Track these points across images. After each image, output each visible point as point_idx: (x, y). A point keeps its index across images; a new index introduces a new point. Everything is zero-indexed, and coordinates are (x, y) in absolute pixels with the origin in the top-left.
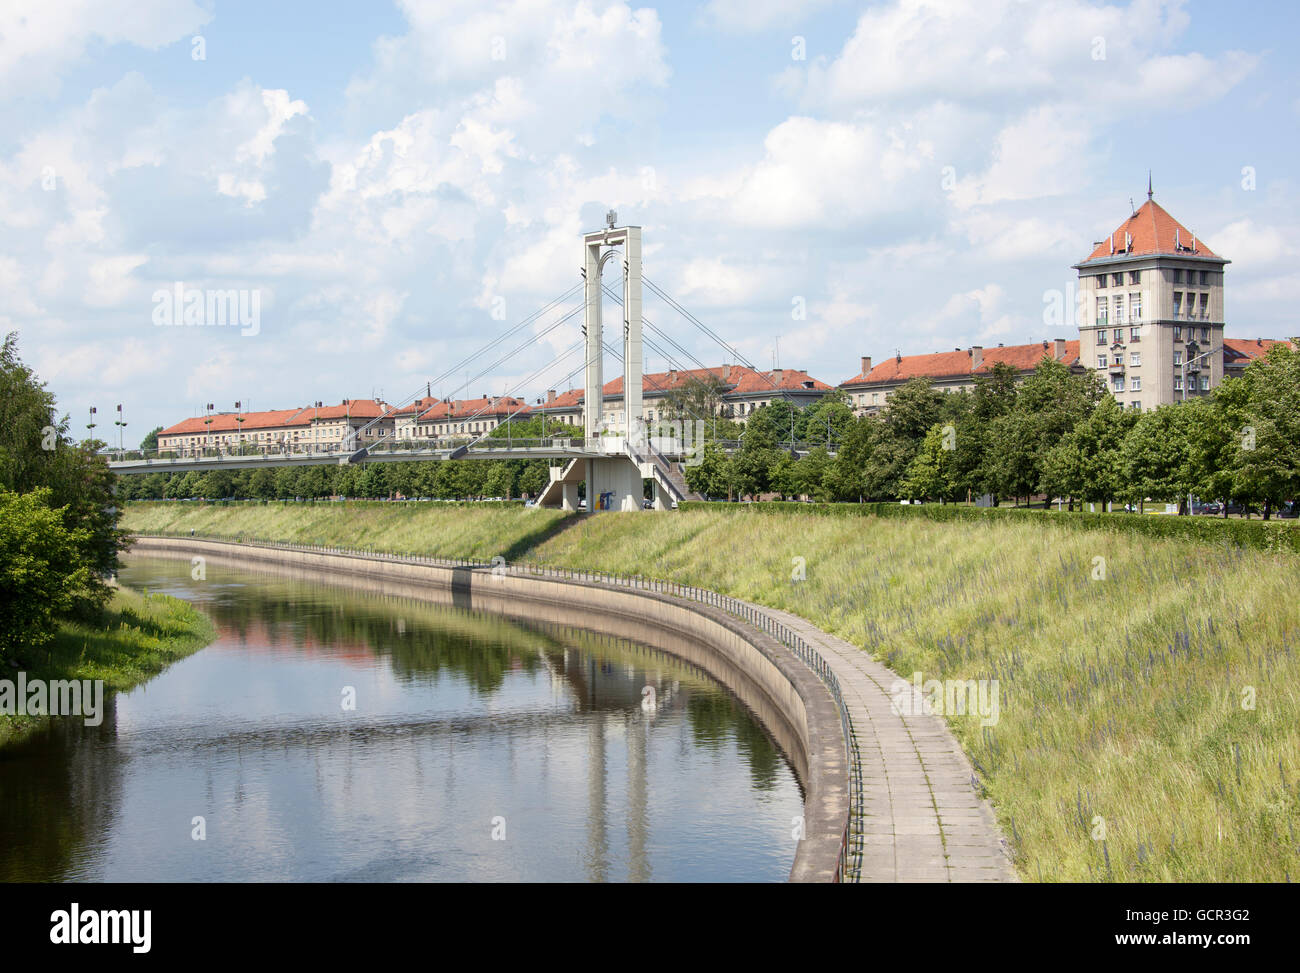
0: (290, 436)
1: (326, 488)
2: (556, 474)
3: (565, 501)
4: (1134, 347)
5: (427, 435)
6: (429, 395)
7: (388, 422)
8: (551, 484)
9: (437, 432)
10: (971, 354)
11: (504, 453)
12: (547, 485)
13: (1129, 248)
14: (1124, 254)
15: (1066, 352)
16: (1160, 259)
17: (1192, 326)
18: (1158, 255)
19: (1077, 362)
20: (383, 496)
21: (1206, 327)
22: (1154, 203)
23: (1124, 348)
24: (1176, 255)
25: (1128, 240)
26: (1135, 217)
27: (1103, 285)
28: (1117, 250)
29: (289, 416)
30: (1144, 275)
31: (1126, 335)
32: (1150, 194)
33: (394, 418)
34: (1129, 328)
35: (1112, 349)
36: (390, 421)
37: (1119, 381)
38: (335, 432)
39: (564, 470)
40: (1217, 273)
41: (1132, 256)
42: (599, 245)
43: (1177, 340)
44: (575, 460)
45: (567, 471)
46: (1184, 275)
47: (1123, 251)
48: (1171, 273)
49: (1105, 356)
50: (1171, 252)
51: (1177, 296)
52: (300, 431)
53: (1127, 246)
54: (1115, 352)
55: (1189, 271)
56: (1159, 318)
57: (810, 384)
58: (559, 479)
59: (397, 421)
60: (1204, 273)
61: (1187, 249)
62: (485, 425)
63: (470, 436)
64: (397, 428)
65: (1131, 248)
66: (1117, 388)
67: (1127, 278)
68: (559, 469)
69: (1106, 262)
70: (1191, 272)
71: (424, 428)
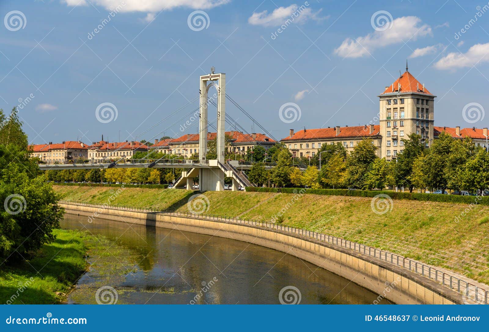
0: (42, 155)
1: (70, 178)
2: (184, 174)
3: (188, 185)
4: (402, 129)
5: (102, 156)
6: (102, 140)
7: (84, 151)
8: (181, 179)
9: (106, 155)
10: (335, 129)
11: (169, 165)
12: (180, 179)
13: (400, 89)
14: (398, 92)
15: (374, 129)
16: (412, 95)
17: (423, 121)
18: (411, 93)
19: (379, 134)
20: (98, 182)
21: (428, 122)
22: (408, 73)
23: (398, 129)
24: (418, 93)
25: (399, 86)
26: (401, 77)
27: (389, 104)
28: (395, 90)
29: (41, 147)
30: (406, 101)
31: (398, 123)
32: (407, 69)
33: (87, 149)
34: (400, 121)
35: (393, 129)
36: (85, 150)
37: (395, 142)
38: (62, 154)
39: (188, 173)
40: (432, 100)
41: (401, 93)
42: (208, 80)
43: (418, 127)
44: (194, 169)
45: (189, 173)
46: (420, 101)
47: (397, 91)
48: (416, 100)
49: (390, 132)
50: (416, 92)
51: (418, 109)
52: (46, 153)
53: (399, 89)
54: (394, 130)
55: (422, 99)
56: (412, 118)
57: (267, 140)
58: (186, 176)
59: (89, 150)
60: (427, 101)
61: (421, 91)
62: (127, 153)
63: (121, 157)
64: (89, 153)
65: (400, 90)
66: (395, 144)
67: (399, 101)
68: (186, 172)
69: (391, 95)
70: (423, 100)
71: (100, 153)
